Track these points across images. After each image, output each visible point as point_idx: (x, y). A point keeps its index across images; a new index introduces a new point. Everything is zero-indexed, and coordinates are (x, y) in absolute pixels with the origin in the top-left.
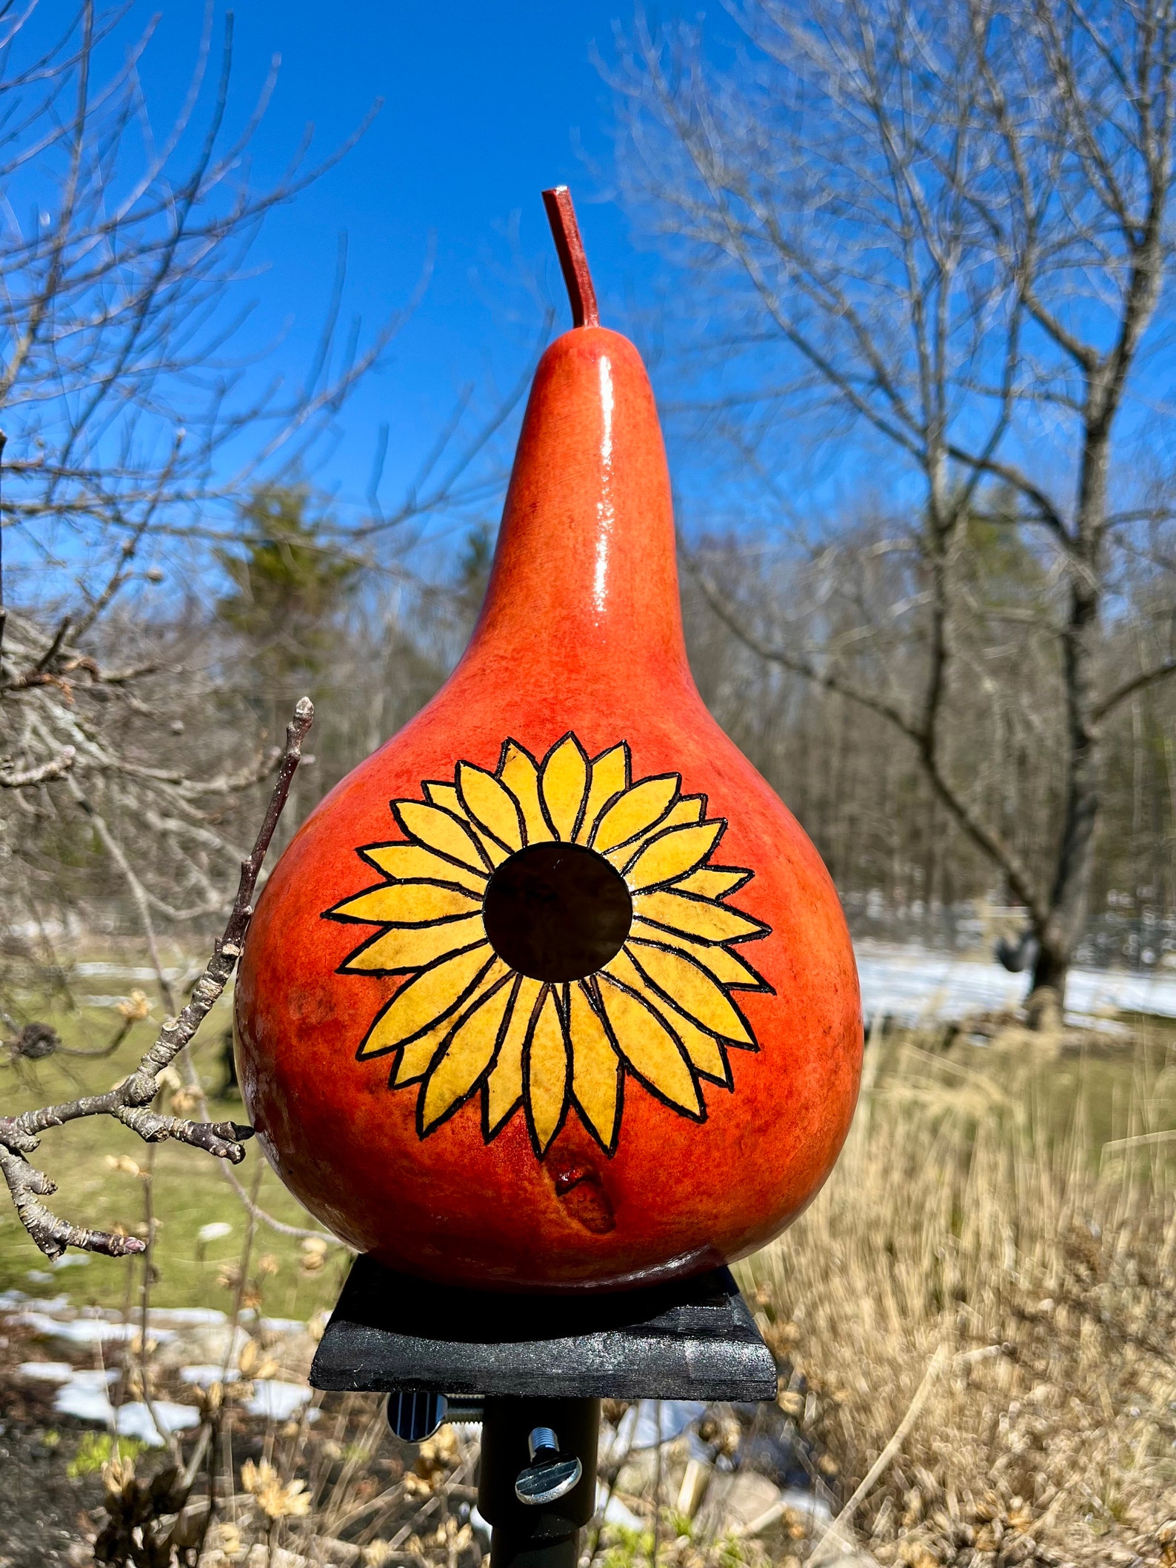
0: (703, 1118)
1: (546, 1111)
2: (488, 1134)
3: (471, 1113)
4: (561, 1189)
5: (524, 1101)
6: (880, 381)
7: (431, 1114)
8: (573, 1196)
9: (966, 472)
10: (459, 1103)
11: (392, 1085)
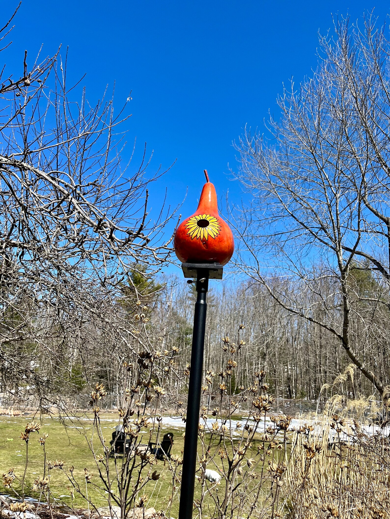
0: (215, 239)
1: (202, 237)
2: (197, 239)
3: (196, 237)
4: (203, 244)
5: (200, 236)
6: (323, 228)
7: (193, 238)
8: (204, 245)
9: (349, 253)
10: (195, 237)
11: (189, 236)
